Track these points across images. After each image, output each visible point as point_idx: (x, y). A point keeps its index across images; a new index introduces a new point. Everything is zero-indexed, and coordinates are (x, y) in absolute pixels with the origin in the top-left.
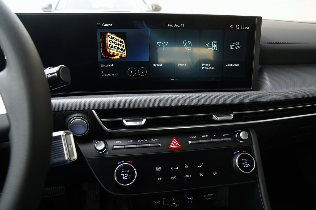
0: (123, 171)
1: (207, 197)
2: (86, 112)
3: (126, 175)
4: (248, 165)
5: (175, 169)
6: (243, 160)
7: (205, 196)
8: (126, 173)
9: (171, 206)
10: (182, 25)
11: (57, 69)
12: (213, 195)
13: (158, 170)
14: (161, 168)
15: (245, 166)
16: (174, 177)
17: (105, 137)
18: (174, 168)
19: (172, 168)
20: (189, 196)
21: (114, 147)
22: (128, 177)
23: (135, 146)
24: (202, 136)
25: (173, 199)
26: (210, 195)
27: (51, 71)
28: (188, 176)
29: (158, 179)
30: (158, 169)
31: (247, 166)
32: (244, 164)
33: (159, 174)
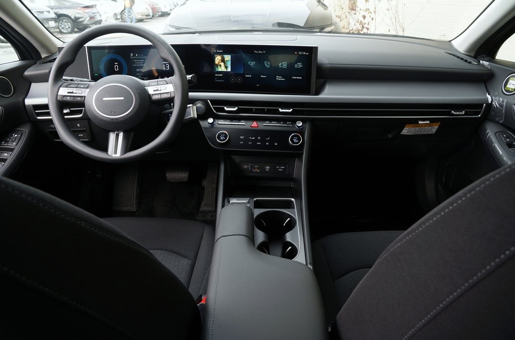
0: (221, 135)
1: (280, 168)
2: (204, 101)
6: (295, 138)
7: (278, 167)
8: (223, 136)
9: (254, 171)
10: (264, 52)
11: (191, 76)
12: (284, 168)
14: (244, 137)
15: (295, 141)
16: (251, 143)
17: (216, 117)
18: (251, 138)
20: (267, 166)
21: (219, 123)
22: (223, 138)
23: (231, 123)
24: (273, 122)
25: (256, 166)
26: (282, 167)
27: (189, 77)
28: (259, 143)
29: (241, 143)
30: (241, 137)
33: (242, 140)
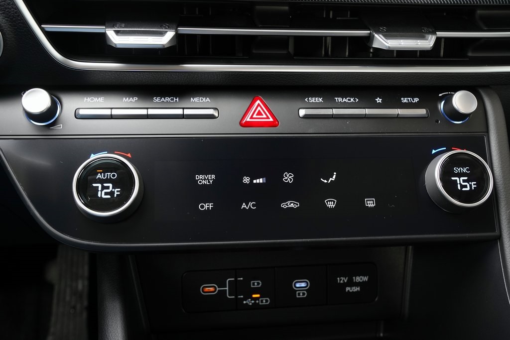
0: (99, 176)
1: (351, 283)
3: (108, 188)
4: (471, 186)
5: (255, 181)
6: (457, 170)
7: (343, 280)
8: (108, 181)
9: (249, 302)
12: (366, 279)
13: (206, 182)
14: (213, 177)
15: (462, 186)
16: (250, 204)
17: (64, 84)
18: (251, 181)
19: (246, 180)
20: (301, 277)
21: (82, 112)
22: (112, 193)
23: (144, 112)
24: (340, 99)
25: (256, 284)
26: (358, 279)
28: (291, 205)
29: (202, 207)
30: (204, 179)
31: (468, 189)
32: (460, 181)
33: (205, 193)
